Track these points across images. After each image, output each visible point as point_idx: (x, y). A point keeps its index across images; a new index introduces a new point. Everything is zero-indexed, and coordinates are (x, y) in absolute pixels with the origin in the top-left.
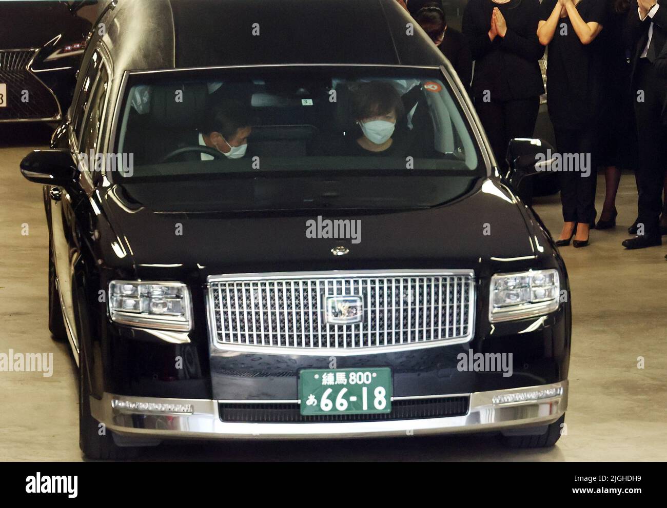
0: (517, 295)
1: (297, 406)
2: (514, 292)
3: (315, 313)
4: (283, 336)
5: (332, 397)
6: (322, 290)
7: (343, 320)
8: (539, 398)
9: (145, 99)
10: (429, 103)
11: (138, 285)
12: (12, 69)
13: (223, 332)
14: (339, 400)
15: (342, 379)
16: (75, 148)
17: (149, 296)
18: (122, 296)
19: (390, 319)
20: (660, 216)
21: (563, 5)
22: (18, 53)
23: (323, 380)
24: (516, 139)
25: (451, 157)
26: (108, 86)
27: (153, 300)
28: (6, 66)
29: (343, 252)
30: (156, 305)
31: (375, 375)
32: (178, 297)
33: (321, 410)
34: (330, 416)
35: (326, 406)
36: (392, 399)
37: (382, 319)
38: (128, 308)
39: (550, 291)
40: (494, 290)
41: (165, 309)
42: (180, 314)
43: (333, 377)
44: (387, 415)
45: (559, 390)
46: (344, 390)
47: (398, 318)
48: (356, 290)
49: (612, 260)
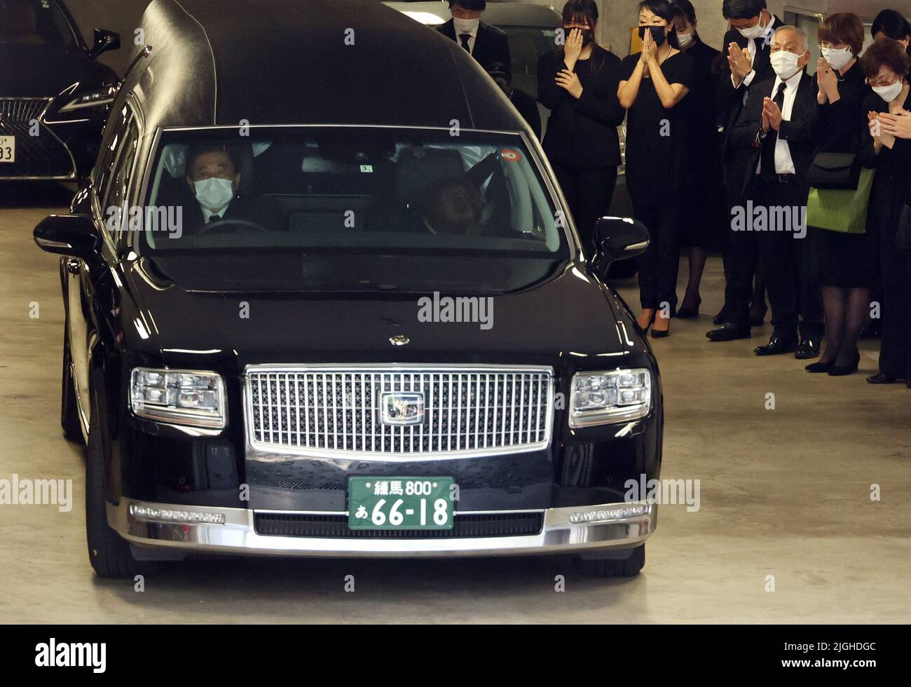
0: (602, 397)
1: (345, 519)
2: (599, 393)
3: (368, 412)
4: (331, 437)
5: (386, 510)
6: (378, 385)
7: (401, 420)
8: (624, 517)
9: (180, 161)
10: (506, 173)
11: (165, 373)
12: (21, 120)
13: (262, 431)
14: (394, 512)
15: (397, 489)
16: (98, 214)
17: (177, 387)
18: (146, 386)
19: (454, 421)
20: (750, 305)
21: (645, 63)
22: (30, 101)
23: (376, 489)
24: (605, 218)
25: (530, 236)
26: (137, 144)
27: (182, 392)
28: (15, 115)
29: (403, 341)
30: (185, 397)
31: (435, 485)
32: (210, 388)
33: (371, 523)
34: (382, 531)
35: (378, 519)
36: (455, 513)
37: (445, 421)
38: (152, 399)
39: (639, 394)
40: (576, 390)
41: (196, 403)
42: (212, 408)
43: (387, 486)
44: (449, 531)
45: (647, 508)
46: (400, 502)
47: (463, 420)
48: (417, 385)
49: (694, 352)
